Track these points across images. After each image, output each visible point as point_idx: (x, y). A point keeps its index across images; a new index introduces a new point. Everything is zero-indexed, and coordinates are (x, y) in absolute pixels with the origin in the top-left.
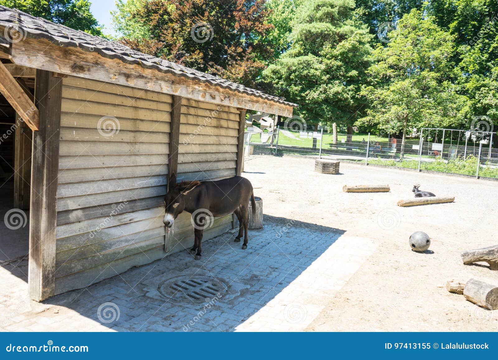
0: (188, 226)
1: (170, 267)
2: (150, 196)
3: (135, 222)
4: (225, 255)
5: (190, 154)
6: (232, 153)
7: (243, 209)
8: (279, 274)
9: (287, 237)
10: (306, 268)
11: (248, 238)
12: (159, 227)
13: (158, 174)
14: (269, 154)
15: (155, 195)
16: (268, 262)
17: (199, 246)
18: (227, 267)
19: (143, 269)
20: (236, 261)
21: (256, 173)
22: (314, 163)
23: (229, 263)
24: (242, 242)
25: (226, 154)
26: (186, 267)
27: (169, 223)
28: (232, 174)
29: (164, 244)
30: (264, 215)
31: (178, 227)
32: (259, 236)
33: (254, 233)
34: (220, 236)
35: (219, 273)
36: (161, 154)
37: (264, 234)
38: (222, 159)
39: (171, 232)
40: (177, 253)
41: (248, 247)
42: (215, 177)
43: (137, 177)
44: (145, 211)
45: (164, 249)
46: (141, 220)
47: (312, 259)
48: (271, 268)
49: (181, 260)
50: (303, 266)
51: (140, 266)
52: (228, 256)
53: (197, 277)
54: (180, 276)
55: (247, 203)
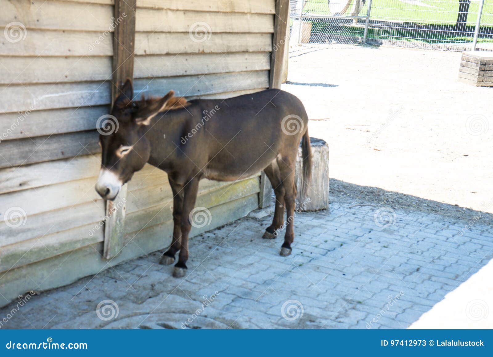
0: (158, 202)
1: (116, 295)
2: (70, 130)
3: (32, 189)
4: (241, 267)
5: (163, 35)
6: (262, 34)
7: (285, 164)
8: (366, 316)
9: (384, 231)
10: (431, 307)
11: (294, 232)
12: (91, 202)
13: (89, 79)
14: (347, 41)
15: (82, 129)
16: (339, 288)
17: (182, 247)
18: (246, 294)
19: (50, 299)
20: (265, 283)
21: (316, 85)
22: (460, 61)
23: (251, 286)
24: (280, 241)
25: (247, 35)
26: (150, 294)
27: (108, 191)
28: (260, 83)
29: (101, 240)
30: (331, 180)
31: (135, 203)
32: (319, 226)
33: (308, 220)
34: (231, 224)
35: (227, 308)
36: (95, 32)
37: (332, 224)
38: (238, 49)
39: (119, 213)
40: (132, 261)
41: (294, 251)
42: (221, 91)
43: (37, 84)
44: (57, 164)
45: (102, 252)
46: (49, 186)
47: (446, 287)
48: (347, 301)
49: (140, 277)
50: (424, 302)
51: (42, 293)
52: (247, 270)
53: (177, 316)
54: (136, 315)
55: (295, 151)
